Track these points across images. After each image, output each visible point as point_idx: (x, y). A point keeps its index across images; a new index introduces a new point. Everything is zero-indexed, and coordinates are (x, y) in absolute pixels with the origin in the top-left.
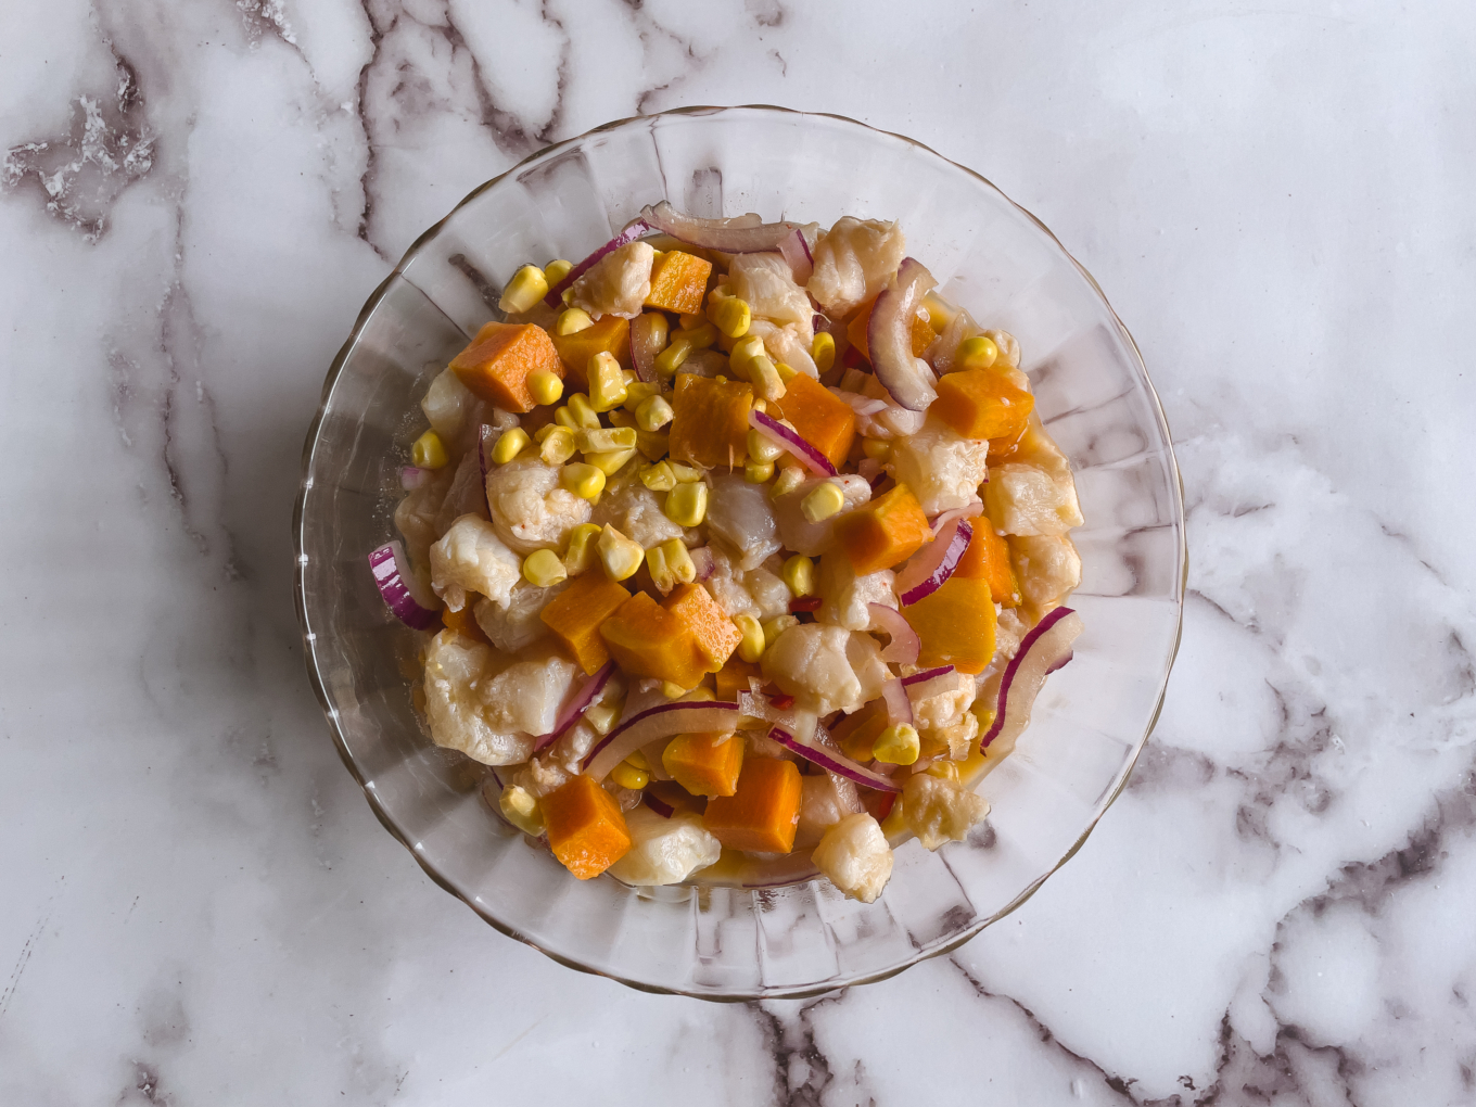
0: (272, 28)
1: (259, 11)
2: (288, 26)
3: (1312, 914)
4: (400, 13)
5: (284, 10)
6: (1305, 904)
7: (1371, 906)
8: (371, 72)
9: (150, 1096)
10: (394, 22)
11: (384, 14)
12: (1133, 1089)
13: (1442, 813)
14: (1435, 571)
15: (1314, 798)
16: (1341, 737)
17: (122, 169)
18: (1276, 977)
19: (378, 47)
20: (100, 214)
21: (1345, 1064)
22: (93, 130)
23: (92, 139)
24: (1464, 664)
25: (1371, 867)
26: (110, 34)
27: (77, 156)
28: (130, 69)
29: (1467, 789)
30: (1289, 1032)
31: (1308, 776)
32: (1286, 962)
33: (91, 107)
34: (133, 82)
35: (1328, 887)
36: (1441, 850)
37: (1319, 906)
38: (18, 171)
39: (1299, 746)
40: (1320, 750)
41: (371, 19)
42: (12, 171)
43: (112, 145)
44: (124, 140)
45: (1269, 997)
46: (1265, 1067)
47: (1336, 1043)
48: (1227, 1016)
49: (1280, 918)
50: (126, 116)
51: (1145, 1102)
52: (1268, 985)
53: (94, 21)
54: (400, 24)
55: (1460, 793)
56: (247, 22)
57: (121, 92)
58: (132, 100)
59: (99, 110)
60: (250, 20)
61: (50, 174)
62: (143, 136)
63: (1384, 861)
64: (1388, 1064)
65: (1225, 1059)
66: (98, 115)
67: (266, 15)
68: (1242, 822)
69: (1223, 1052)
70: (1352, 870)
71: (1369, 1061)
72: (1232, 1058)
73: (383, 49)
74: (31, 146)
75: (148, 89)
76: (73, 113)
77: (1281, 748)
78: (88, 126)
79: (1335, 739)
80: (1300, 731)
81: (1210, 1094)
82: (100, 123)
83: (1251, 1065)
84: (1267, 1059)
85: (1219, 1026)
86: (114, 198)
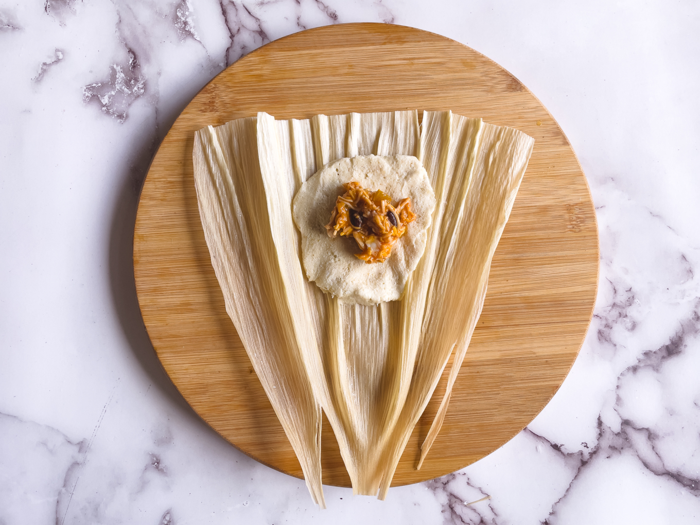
0: (190, 34)
1: (184, 28)
2: (196, 33)
3: (632, 373)
4: (241, 26)
5: (194, 27)
6: (628, 369)
7: (656, 369)
8: (230, 50)
9: (157, 467)
10: (239, 30)
11: (235, 28)
12: (562, 449)
13: (683, 329)
14: (673, 230)
15: (629, 325)
16: (638, 299)
17: (132, 93)
18: (618, 399)
19: (233, 40)
20: (124, 111)
21: (651, 435)
22: (120, 78)
23: (119, 82)
24: (688, 268)
25: (655, 352)
26: (124, 39)
27: (114, 89)
28: (133, 53)
29: (693, 318)
30: (626, 423)
31: (626, 316)
32: (622, 393)
33: (118, 69)
34: (135, 58)
35: (638, 361)
36: (684, 344)
37: (635, 369)
38: (89, 95)
39: (621, 304)
40: (631, 305)
41: (229, 29)
42: (87, 95)
43: (128, 84)
44: (132, 82)
45: (617, 408)
46: (617, 438)
47: (646, 427)
48: (600, 417)
49: (619, 375)
50: (133, 72)
51: (568, 454)
52: (616, 403)
53: (118, 34)
54: (241, 31)
55: (690, 320)
56: (180, 32)
57: (130, 62)
58: (135, 65)
59: (122, 70)
60: (181, 32)
61: (103, 96)
62: (140, 80)
63: (660, 350)
64: (669, 434)
65: (600, 435)
66: (121, 72)
67: (187, 29)
68: (600, 336)
69: (599, 432)
70: (647, 354)
71: (661, 434)
72: (603, 434)
73: (234, 41)
74: (94, 85)
75: (141, 61)
76: (111, 71)
77: (614, 305)
78: (117, 77)
79: (636, 300)
80: (622, 298)
81: (595, 450)
82: (122, 75)
83: (611, 437)
84: (618, 434)
85: (597, 421)
86: (130, 105)
